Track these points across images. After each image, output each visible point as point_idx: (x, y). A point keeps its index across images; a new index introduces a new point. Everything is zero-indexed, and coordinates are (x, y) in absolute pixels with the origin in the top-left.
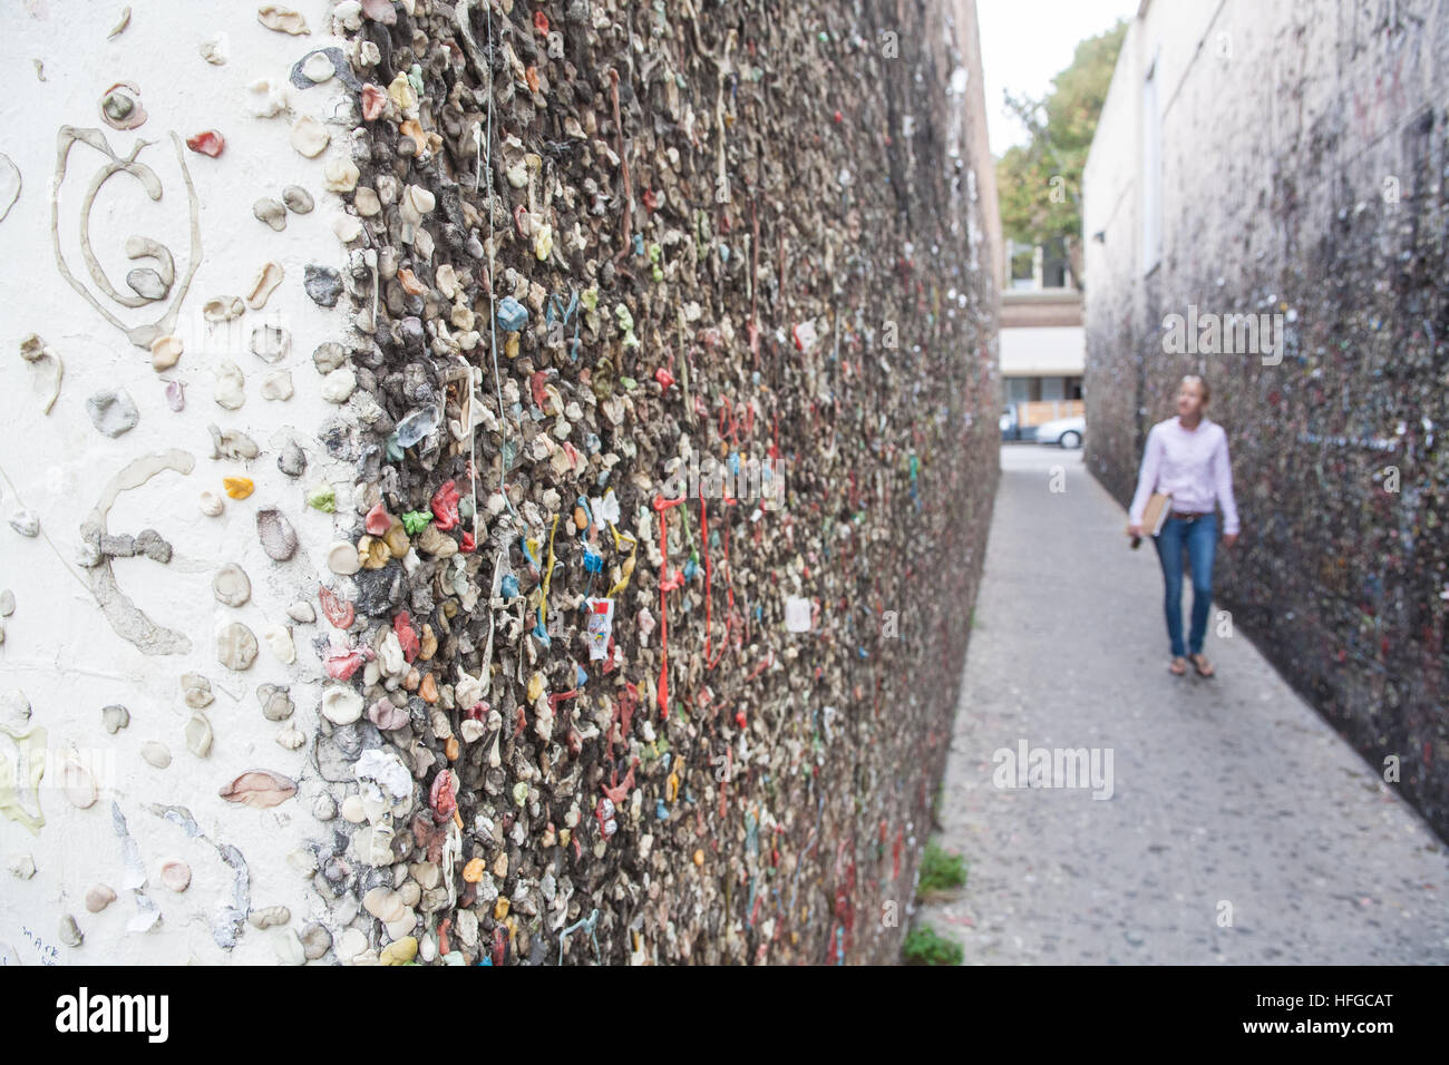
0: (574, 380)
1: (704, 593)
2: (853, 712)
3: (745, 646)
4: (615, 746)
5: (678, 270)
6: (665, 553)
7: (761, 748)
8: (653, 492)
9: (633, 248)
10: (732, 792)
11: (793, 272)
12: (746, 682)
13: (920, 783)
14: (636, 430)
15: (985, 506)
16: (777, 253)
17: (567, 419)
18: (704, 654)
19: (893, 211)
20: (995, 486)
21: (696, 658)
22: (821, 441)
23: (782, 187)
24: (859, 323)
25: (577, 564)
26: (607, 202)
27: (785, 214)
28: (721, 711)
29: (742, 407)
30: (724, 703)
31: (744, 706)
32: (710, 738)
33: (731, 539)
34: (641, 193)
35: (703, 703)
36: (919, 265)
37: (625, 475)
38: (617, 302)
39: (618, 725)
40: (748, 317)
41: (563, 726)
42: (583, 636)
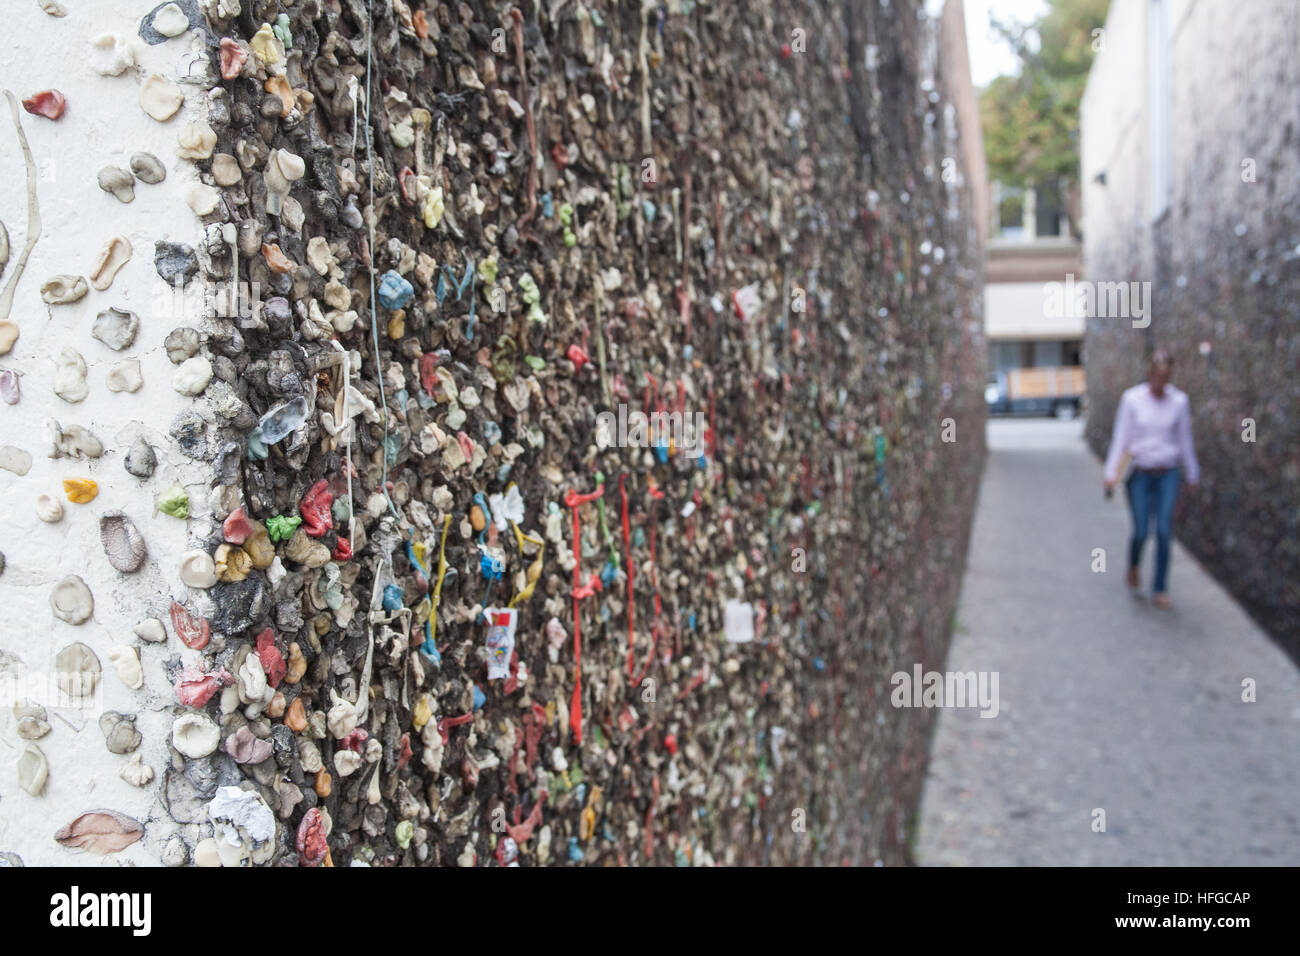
0: (471, 361)
1: (625, 600)
2: (808, 733)
3: (675, 659)
4: (519, 778)
5: (593, 233)
6: (578, 554)
7: (695, 776)
8: (564, 486)
9: (540, 210)
10: (659, 828)
11: (732, 230)
12: (676, 701)
13: (891, 815)
14: (543, 416)
15: (968, 492)
16: (713, 209)
17: (462, 406)
18: (626, 669)
19: (854, 155)
20: (980, 467)
21: (616, 674)
22: (767, 422)
23: (718, 134)
24: (813, 285)
25: (473, 570)
26: (508, 160)
27: (723, 163)
28: (646, 735)
29: (670, 387)
30: (649, 725)
31: (674, 728)
32: (633, 766)
33: (659, 537)
34: (549, 147)
35: (625, 726)
36: (885, 216)
37: (531, 468)
38: (521, 272)
39: (522, 753)
40: (678, 283)
41: (456, 756)
42: (480, 652)
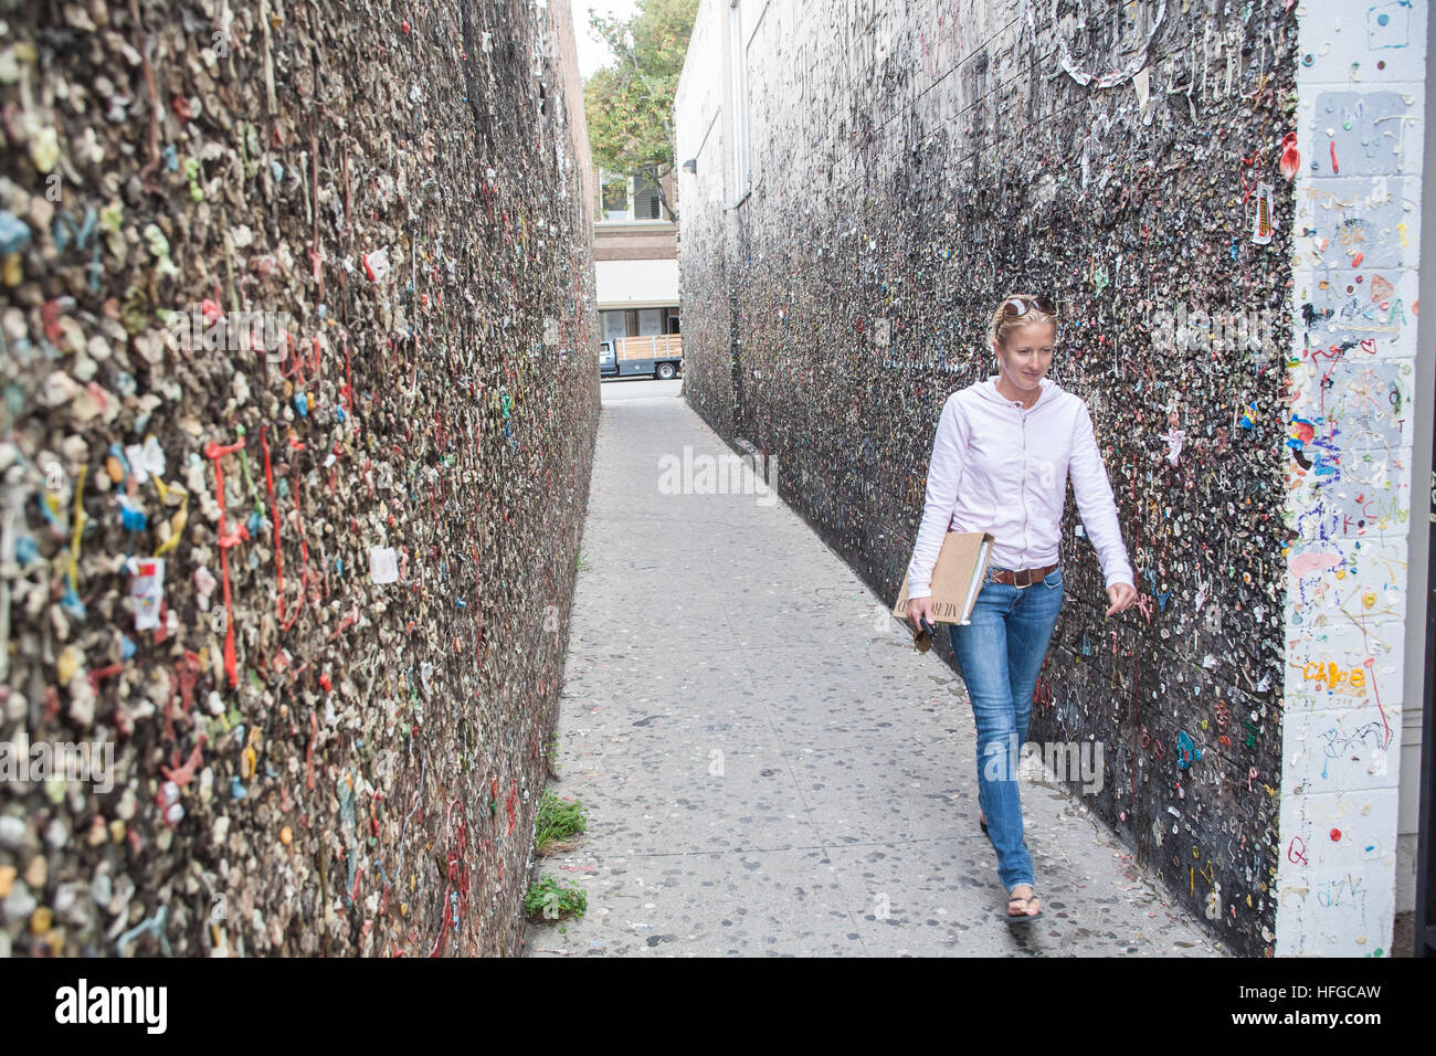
0: (98, 311)
1: (273, 547)
2: (453, 665)
3: (325, 603)
4: (176, 724)
5: (221, 189)
6: (223, 504)
7: (351, 711)
8: (205, 439)
9: (163, 162)
10: (320, 761)
11: (360, 196)
12: (328, 643)
13: (531, 734)
14: (179, 369)
15: (586, 444)
16: (341, 173)
17: (91, 356)
18: (278, 614)
19: (472, 133)
20: (596, 423)
21: (268, 619)
22: (401, 379)
23: (343, 101)
24: (439, 252)
25: (114, 521)
26: (127, 108)
27: (348, 130)
28: (301, 675)
29: (306, 343)
30: (304, 666)
31: (328, 667)
32: (290, 705)
33: (302, 487)
34: (170, 99)
35: (280, 668)
36: (502, 189)
37: (169, 420)
38: (147, 224)
39: (177, 700)
40: (309, 243)
41: (108, 707)
42: (127, 603)
